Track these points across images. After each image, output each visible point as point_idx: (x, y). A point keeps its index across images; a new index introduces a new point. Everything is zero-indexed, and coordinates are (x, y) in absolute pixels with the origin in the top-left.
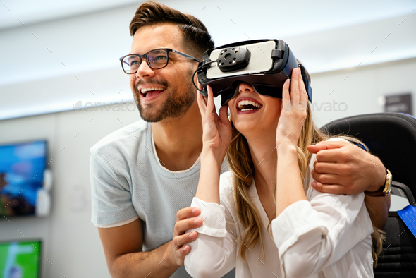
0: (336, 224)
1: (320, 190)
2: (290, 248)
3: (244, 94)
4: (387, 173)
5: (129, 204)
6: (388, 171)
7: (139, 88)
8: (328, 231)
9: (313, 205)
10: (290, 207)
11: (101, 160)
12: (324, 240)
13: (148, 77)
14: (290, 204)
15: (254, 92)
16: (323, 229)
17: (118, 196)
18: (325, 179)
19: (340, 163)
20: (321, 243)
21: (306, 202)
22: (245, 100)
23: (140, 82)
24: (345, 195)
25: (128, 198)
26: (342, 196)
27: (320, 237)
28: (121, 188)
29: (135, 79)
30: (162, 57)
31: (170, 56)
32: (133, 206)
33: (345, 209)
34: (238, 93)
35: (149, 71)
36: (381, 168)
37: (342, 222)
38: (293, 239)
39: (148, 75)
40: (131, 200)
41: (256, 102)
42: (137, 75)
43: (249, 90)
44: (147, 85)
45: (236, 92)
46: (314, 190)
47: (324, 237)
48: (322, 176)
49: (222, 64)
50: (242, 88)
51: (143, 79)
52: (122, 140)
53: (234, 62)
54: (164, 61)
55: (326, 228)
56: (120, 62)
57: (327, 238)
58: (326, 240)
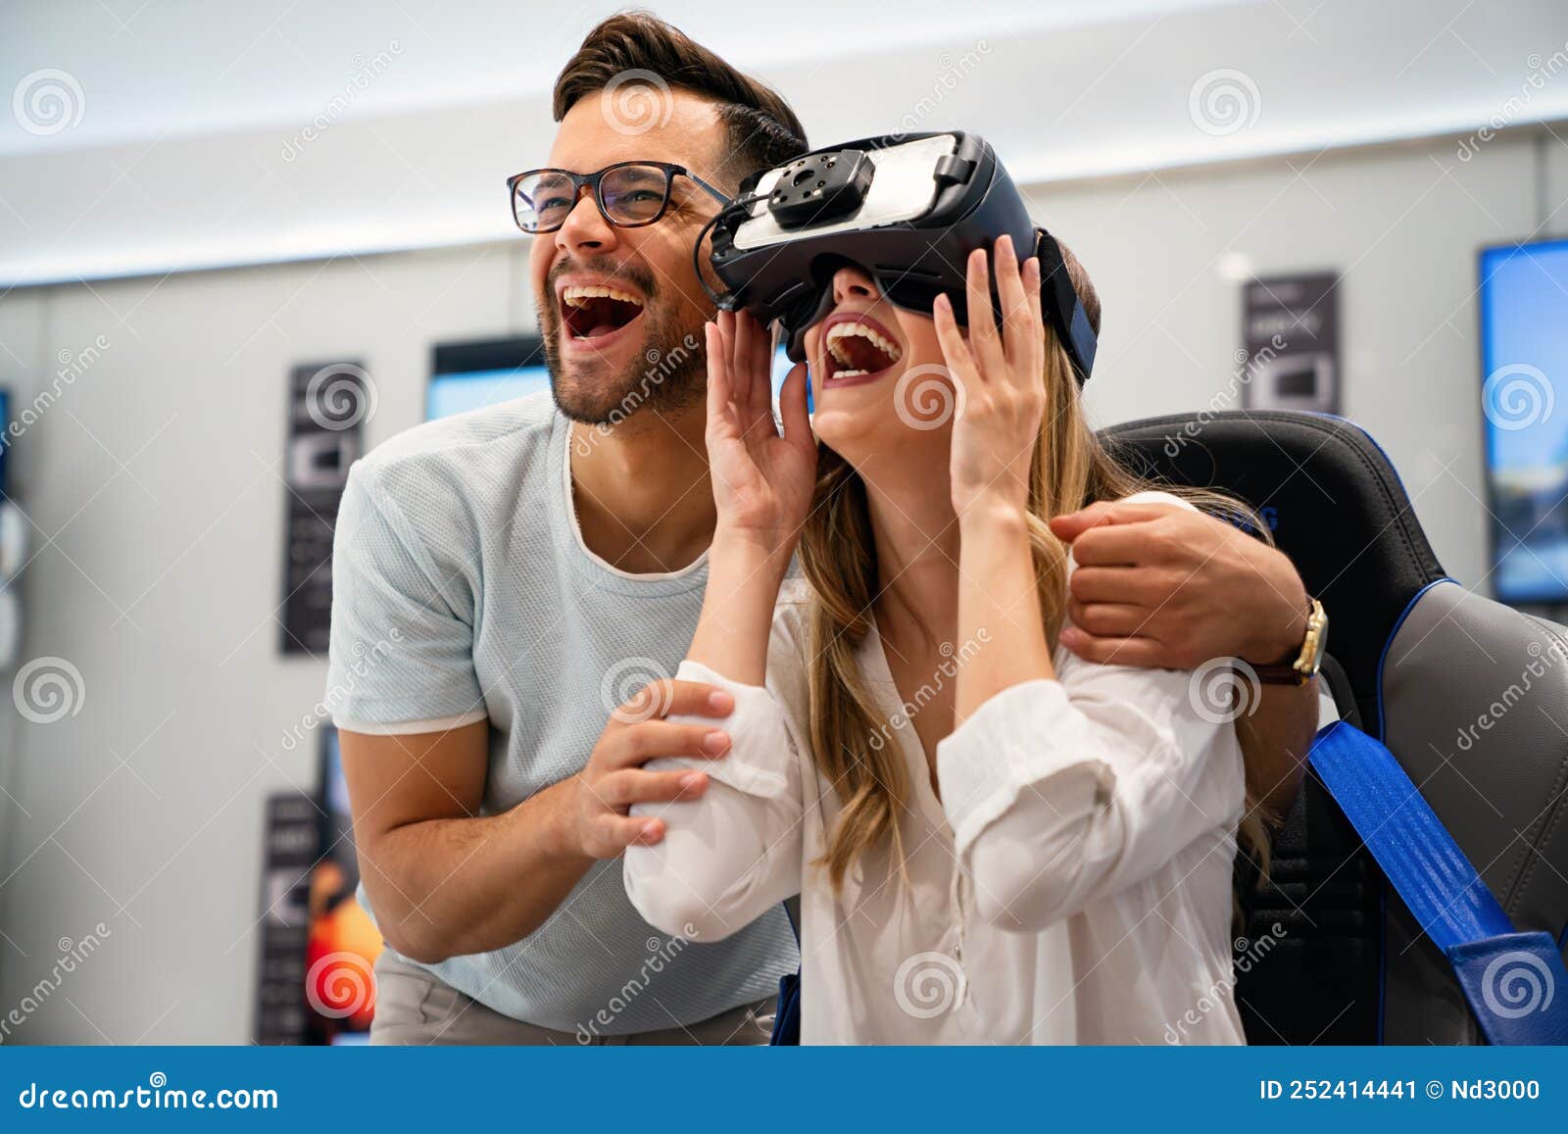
0: (1143, 760)
1: (1088, 656)
2: (990, 826)
3: (847, 304)
4: (1312, 611)
5: (463, 665)
6: (1317, 605)
7: (559, 284)
8: (1114, 778)
9: (1073, 699)
10: (998, 700)
11: (390, 506)
12: (1101, 810)
13: (593, 250)
14: (996, 691)
15: (878, 298)
16: (1100, 771)
17: (428, 633)
18: (1101, 619)
19: (1145, 566)
20: (1091, 817)
21: (1051, 685)
22: (846, 321)
23: (565, 265)
24: (1170, 670)
25: (463, 643)
26: (1161, 674)
27: (1092, 799)
28: (443, 608)
29: (554, 252)
30: (645, 195)
31: (673, 196)
32: (474, 673)
33: (1168, 714)
34: (833, 305)
35: (601, 232)
36: (1291, 586)
37: (1160, 759)
38: (1001, 799)
39: (595, 244)
40: (469, 653)
41: (882, 331)
42: (560, 237)
43: (864, 292)
44: (588, 276)
45: (824, 300)
46: (1072, 655)
47: (1103, 796)
48: (1094, 611)
49: (783, 199)
50: (841, 282)
51: (575, 256)
52: (468, 455)
53: (817, 193)
54: (652, 207)
55: (1108, 768)
56: (508, 192)
57: (1114, 801)
58: (1109, 809)
